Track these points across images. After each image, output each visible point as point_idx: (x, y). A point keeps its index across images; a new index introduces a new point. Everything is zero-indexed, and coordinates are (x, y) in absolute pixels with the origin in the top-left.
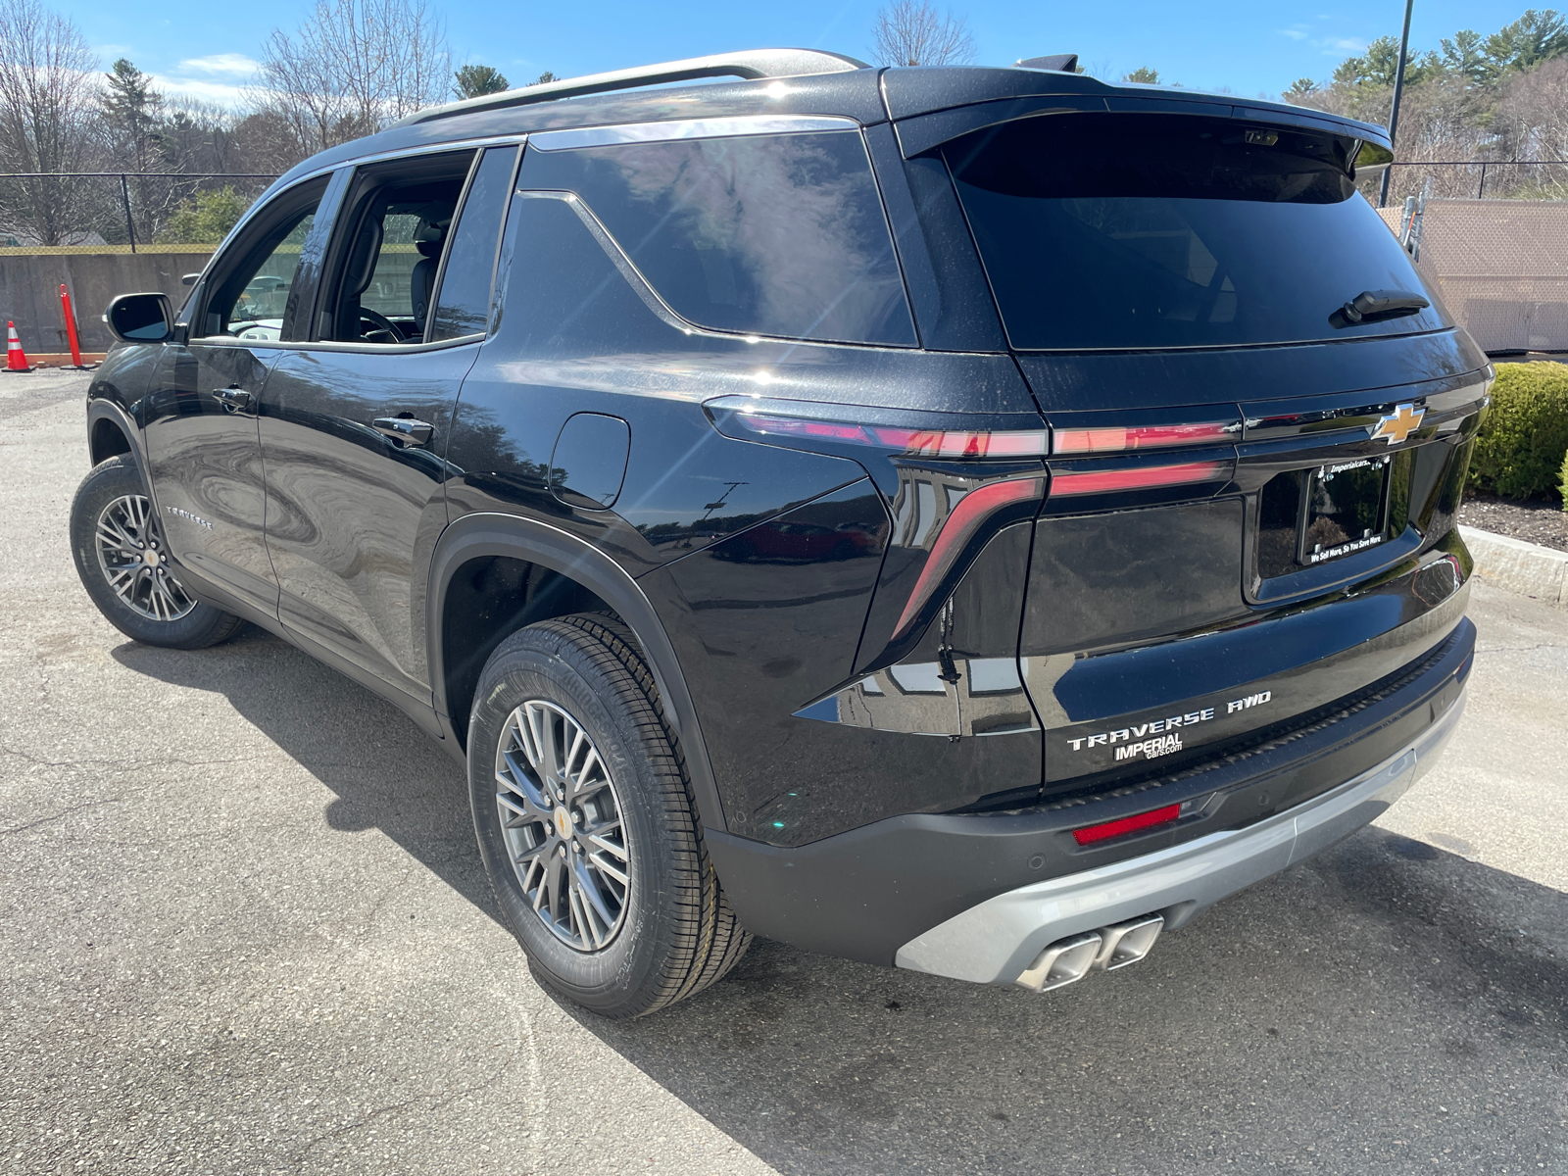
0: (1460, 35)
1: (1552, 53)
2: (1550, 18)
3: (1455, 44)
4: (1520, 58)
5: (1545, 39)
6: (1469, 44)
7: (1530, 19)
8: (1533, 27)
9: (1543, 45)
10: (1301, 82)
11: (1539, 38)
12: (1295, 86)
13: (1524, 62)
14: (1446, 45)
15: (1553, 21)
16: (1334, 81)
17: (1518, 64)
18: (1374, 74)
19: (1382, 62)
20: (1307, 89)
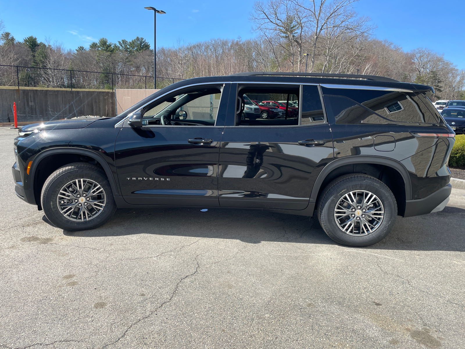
0: (122, 40)
1: (144, 49)
2: (142, 40)
3: (122, 43)
4: (137, 49)
5: (142, 45)
6: (125, 43)
7: (138, 39)
8: (139, 41)
9: (142, 46)
10: (81, 47)
11: (141, 44)
12: (79, 48)
13: (138, 50)
14: (119, 42)
15: (143, 40)
16: (90, 48)
17: (137, 50)
18: (102, 48)
19: (103, 45)
20: (83, 49)
